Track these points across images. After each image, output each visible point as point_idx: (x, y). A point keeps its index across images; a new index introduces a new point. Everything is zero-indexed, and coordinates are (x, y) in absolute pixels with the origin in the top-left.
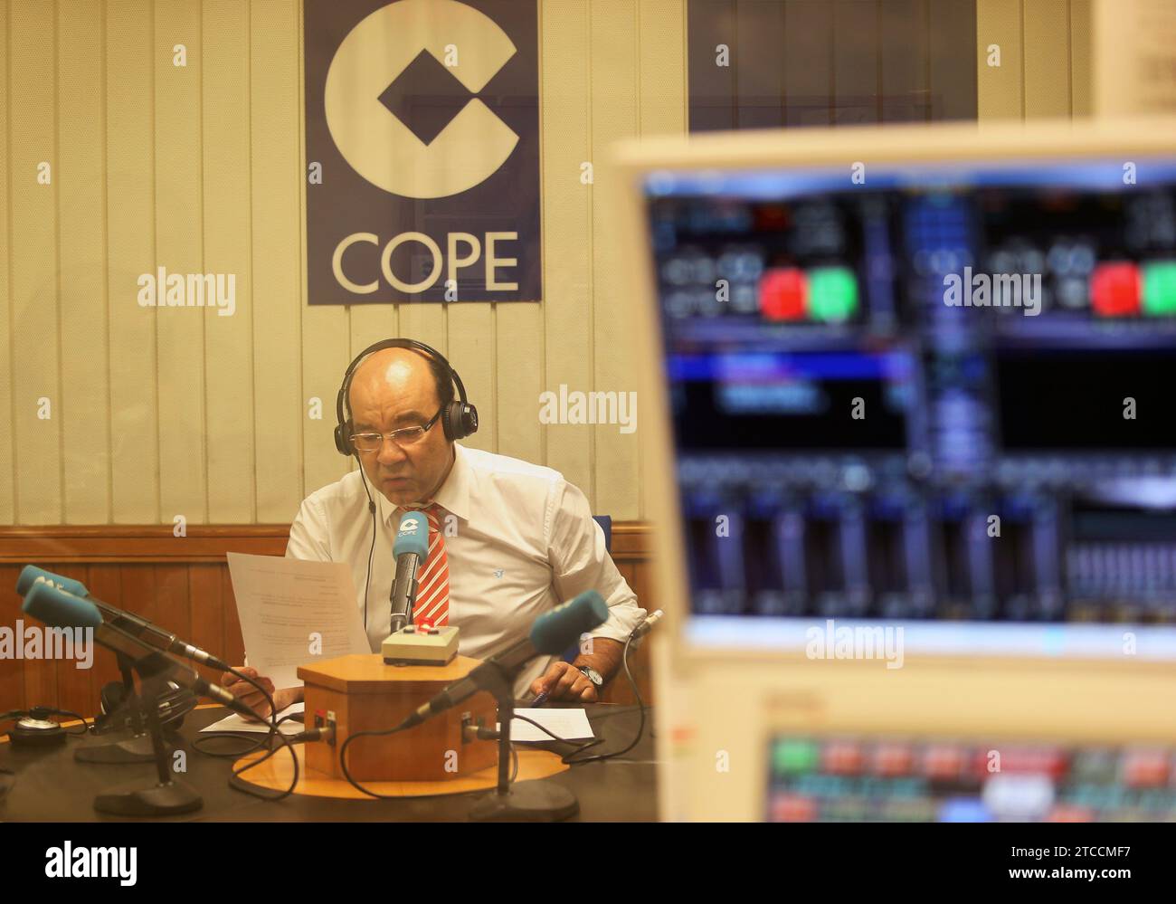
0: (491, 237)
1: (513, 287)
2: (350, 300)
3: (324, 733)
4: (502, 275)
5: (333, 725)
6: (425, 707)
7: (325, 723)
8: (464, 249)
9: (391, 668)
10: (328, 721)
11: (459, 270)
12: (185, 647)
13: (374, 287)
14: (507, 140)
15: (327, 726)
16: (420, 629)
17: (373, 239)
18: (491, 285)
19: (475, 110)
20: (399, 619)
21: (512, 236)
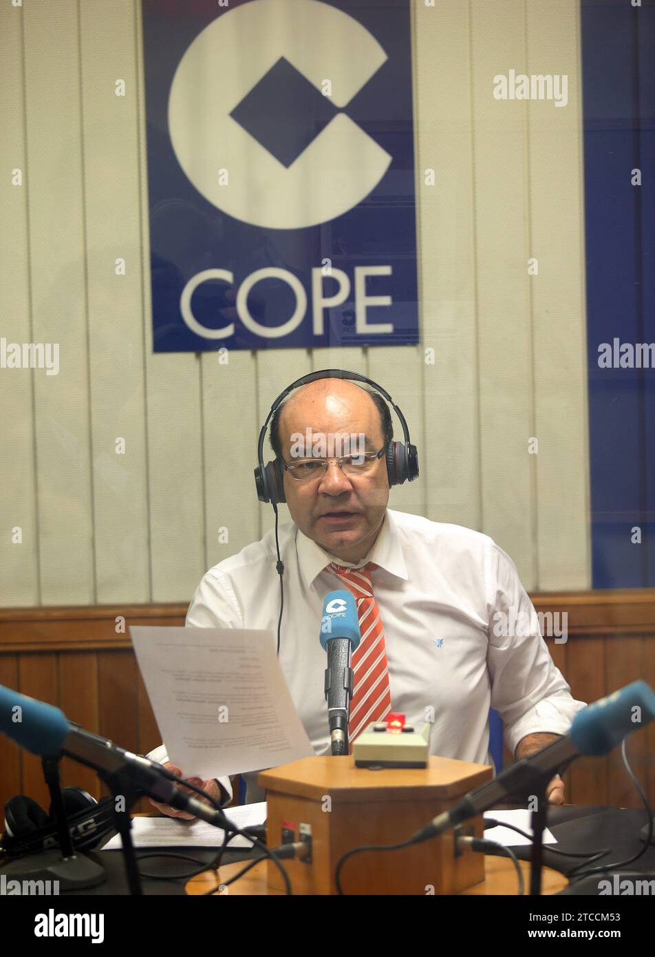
0: (361, 273)
1: (387, 328)
2: (200, 346)
3: (300, 848)
4: (374, 315)
5: (308, 839)
6: (443, 818)
7: (297, 837)
8: (331, 287)
9: (365, 772)
10: (301, 835)
11: (326, 311)
12: (123, 754)
13: (228, 331)
14: (378, 161)
15: (300, 841)
16: (390, 727)
17: (226, 276)
18: (362, 327)
19: (341, 127)
20: (339, 714)
21: (385, 270)
